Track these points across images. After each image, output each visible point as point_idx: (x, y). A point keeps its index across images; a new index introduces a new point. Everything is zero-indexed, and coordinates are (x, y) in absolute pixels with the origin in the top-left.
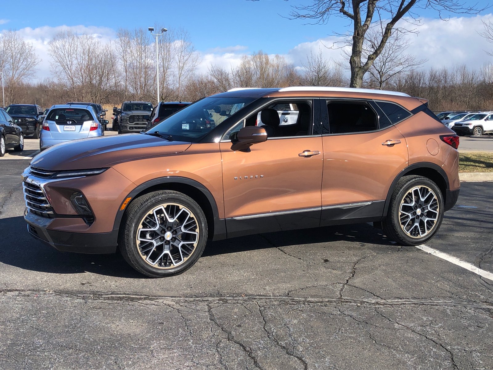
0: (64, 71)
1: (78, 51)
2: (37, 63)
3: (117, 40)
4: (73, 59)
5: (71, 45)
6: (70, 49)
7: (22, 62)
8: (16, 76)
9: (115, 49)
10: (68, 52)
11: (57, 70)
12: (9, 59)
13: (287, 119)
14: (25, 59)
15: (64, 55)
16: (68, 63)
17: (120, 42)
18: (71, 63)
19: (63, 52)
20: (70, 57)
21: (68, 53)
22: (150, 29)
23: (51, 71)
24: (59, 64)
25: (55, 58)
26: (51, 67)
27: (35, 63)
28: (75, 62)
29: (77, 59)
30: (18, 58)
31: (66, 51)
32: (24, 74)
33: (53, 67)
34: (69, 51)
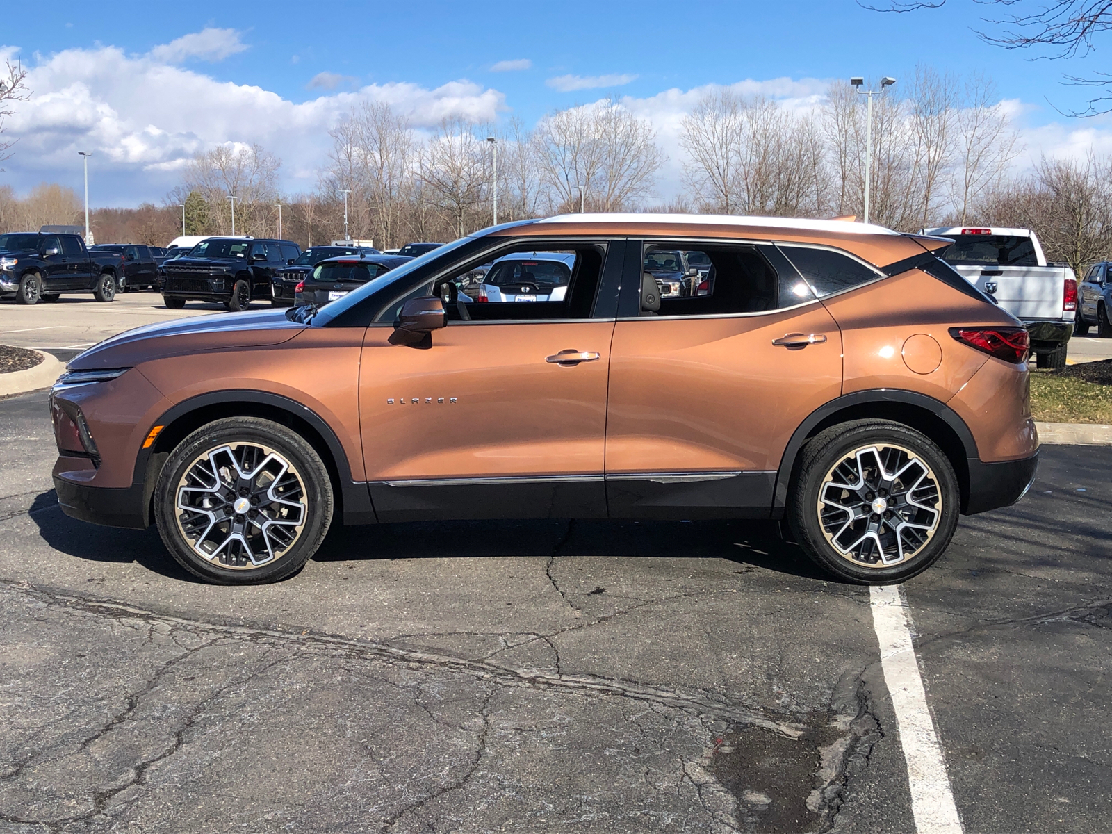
0: (710, 181)
1: (742, 136)
2: (658, 164)
3: (826, 107)
4: (731, 154)
5: (729, 124)
6: (725, 132)
7: (628, 162)
8: (617, 192)
9: (822, 129)
10: (721, 138)
11: (696, 178)
12: (605, 157)
13: (994, 285)
14: (637, 156)
15: (714, 144)
16: (720, 162)
17: (834, 112)
18: (725, 161)
19: (711, 138)
20: (724, 150)
21: (721, 140)
22: (854, 82)
23: (683, 181)
24: (701, 165)
25: (693, 153)
26: (683, 172)
27: (654, 165)
28: (735, 159)
29: (739, 153)
30: (621, 156)
31: (716, 136)
32: (631, 189)
33: (688, 172)
34: (724, 135)
